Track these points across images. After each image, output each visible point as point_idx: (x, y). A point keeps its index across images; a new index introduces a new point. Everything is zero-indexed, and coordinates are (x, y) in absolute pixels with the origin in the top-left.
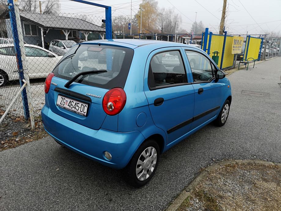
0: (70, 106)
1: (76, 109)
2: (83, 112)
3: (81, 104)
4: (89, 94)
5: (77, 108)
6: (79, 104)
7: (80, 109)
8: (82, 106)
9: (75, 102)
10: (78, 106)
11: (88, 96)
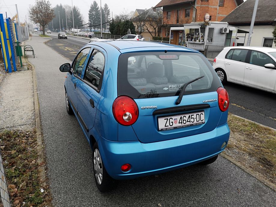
0: (182, 123)
1: (191, 122)
2: (200, 121)
3: (195, 114)
4: (207, 101)
5: (192, 120)
6: (193, 115)
7: (195, 120)
8: (198, 116)
9: (187, 116)
10: (193, 118)
11: (206, 103)
